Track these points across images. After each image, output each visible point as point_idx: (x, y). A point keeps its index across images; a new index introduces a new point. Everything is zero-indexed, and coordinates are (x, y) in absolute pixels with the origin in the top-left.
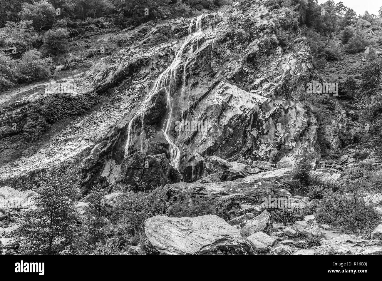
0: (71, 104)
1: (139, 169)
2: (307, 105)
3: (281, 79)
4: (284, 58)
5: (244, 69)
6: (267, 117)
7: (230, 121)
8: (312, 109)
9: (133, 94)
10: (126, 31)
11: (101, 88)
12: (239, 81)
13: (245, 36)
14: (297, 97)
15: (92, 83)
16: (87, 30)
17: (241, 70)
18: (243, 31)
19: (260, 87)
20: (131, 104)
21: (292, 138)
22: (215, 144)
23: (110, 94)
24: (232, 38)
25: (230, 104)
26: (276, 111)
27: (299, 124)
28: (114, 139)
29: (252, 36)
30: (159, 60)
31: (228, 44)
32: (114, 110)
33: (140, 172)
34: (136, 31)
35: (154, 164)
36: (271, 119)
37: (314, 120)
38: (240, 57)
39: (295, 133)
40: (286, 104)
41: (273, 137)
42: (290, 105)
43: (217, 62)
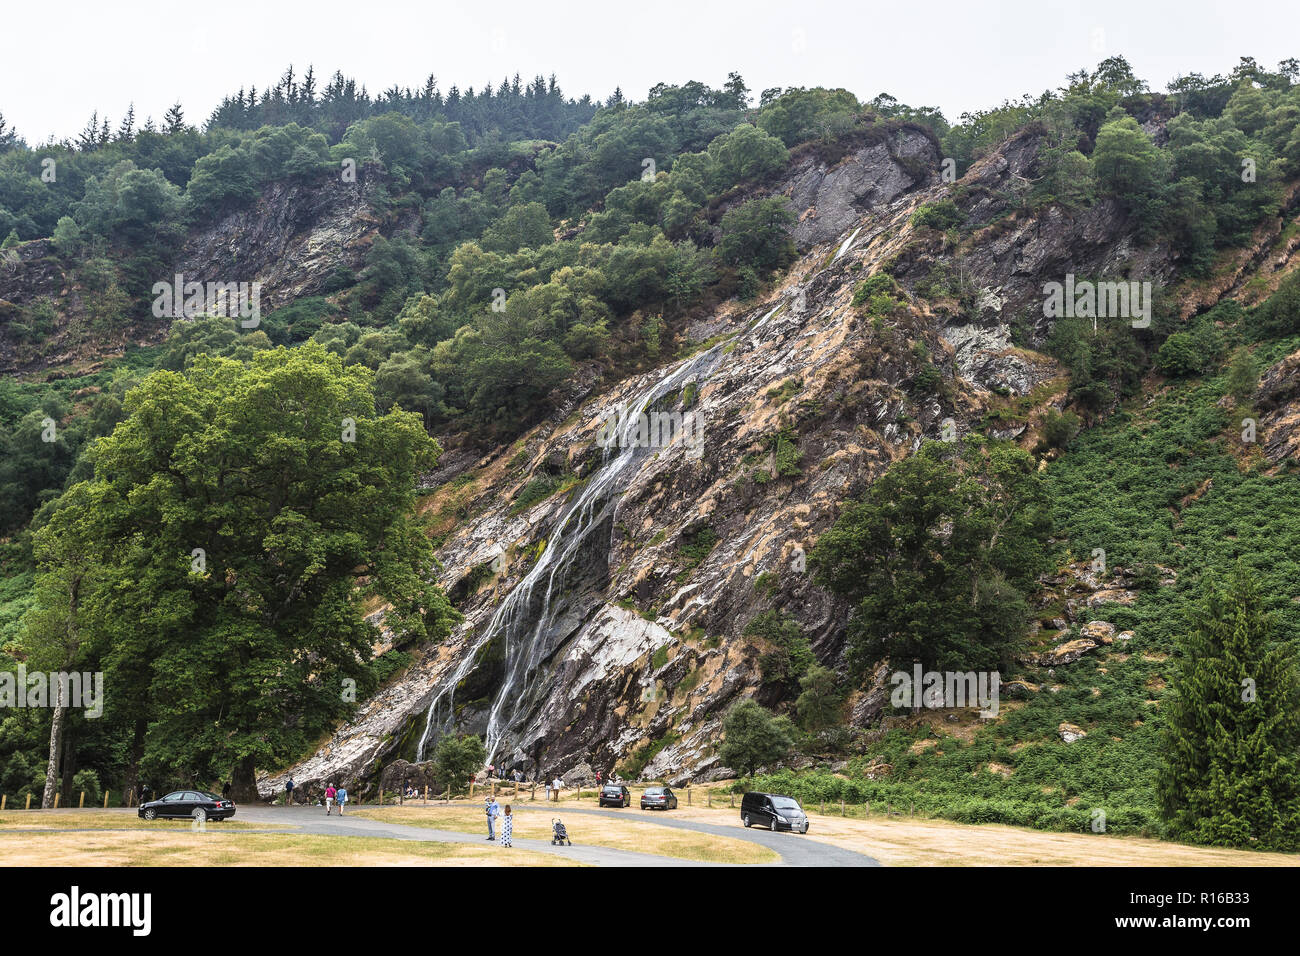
2: (754, 644)
3: (720, 588)
5: (658, 570)
7: (583, 692)
8: (762, 652)
9: (455, 643)
10: (488, 463)
13: (698, 473)
14: (741, 628)
17: (650, 573)
19: (676, 610)
20: (448, 665)
21: (690, 715)
22: (550, 733)
24: (667, 483)
25: (594, 659)
26: (677, 665)
27: (715, 688)
28: (404, 733)
29: (715, 469)
30: (516, 557)
31: (654, 502)
32: (422, 678)
34: (501, 464)
36: (660, 682)
37: (756, 675)
38: (665, 536)
39: (699, 706)
40: (705, 648)
41: (653, 716)
42: (716, 648)
43: (623, 550)
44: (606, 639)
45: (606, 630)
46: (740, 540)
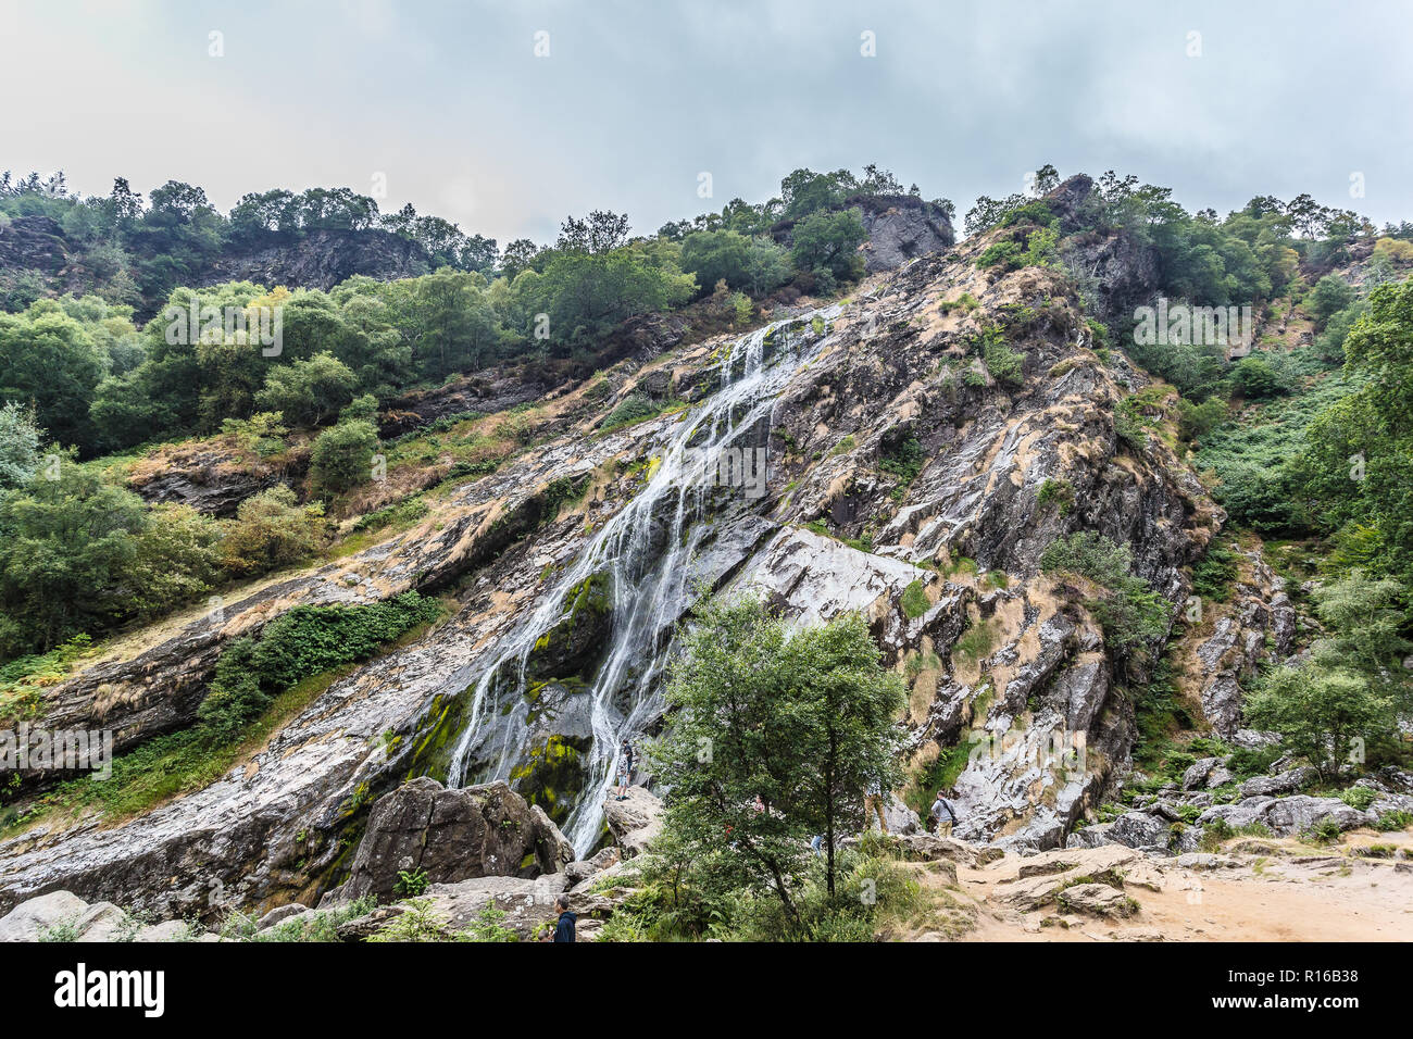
0: (339, 633)
1: (413, 832)
2: (1069, 583)
3: (977, 503)
4: (1004, 432)
5: (860, 480)
6: (911, 635)
8: (1088, 596)
9: (521, 586)
10: (554, 397)
11: (433, 577)
12: (847, 520)
13: (880, 377)
14: (1033, 560)
15: (413, 565)
16: (447, 409)
17: (849, 484)
18: (875, 362)
19: (908, 536)
20: (509, 618)
21: (1002, 701)
23: (464, 590)
24: (837, 387)
25: (793, 600)
26: (948, 612)
27: (1030, 651)
28: (425, 731)
29: (903, 372)
30: (617, 475)
31: (824, 407)
32: (461, 639)
33: (416, 842)
34: (577, 395)
35: (462, 815)
36: (927, 641)
37: (1092, 633)
38: (856, 444)
39: (1013, 685)
40: (987, 586)
41: (931, 702)
42: (1004, 586)
43: (786, 466)
44: (805, 572)
45: (801, 559)
46: (971, 450)
